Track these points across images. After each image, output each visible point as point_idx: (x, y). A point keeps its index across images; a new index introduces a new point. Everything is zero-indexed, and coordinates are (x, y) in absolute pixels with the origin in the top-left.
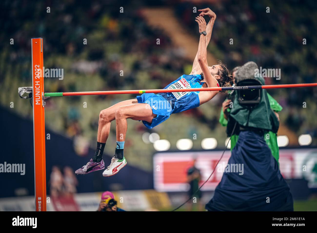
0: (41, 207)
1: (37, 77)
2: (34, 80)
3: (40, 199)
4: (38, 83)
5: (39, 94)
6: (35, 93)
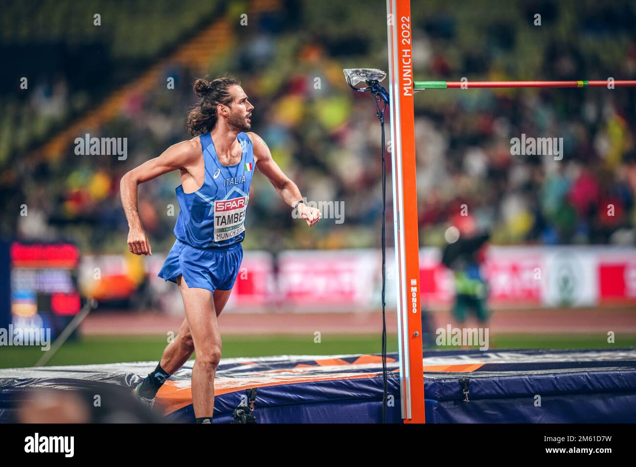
0: (416, 298)
1: (405, 42)
2: (401, 47)
3: (414, 282)
4: (407, 52)
5: (410, 76)
6: (401, 73)
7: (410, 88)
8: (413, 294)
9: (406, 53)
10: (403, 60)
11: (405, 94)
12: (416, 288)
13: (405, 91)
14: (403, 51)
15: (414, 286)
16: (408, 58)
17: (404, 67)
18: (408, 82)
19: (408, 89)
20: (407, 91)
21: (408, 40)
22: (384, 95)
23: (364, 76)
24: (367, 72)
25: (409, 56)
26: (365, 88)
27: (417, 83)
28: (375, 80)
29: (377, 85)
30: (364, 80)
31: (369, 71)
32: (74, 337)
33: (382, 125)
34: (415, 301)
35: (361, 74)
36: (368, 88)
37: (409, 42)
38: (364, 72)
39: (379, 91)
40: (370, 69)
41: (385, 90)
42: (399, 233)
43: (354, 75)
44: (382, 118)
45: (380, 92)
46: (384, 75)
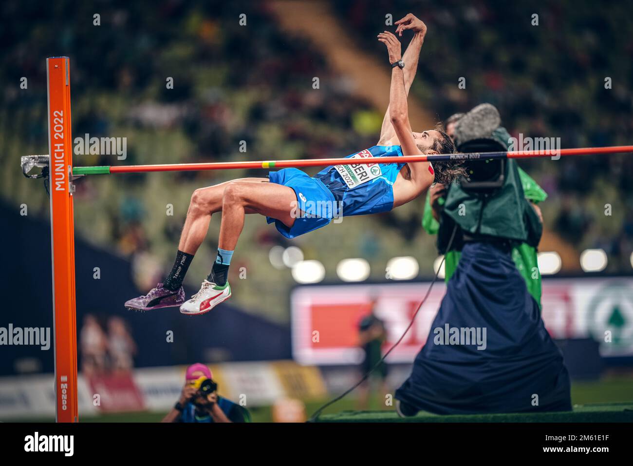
0: (66, 395)
1: (57, 136)
2: (53, 141)
3: (64, 378)
4: (61, 147)
5: (63, 170)
6: (54, 167)
7: (63, 182)
8: (63, 391)
9: (59, 148)
10: (56, 154)
11: (57, 189)
12: (66, 385)
13: (57, 186)
14: (56, 145)
15: (64, 383)
16: (61, 152)
17: (56, 161)
18: (61, 176)
19: (60, 184)
20: (60, 186)
21: (61, 135)
34: (66, 398)
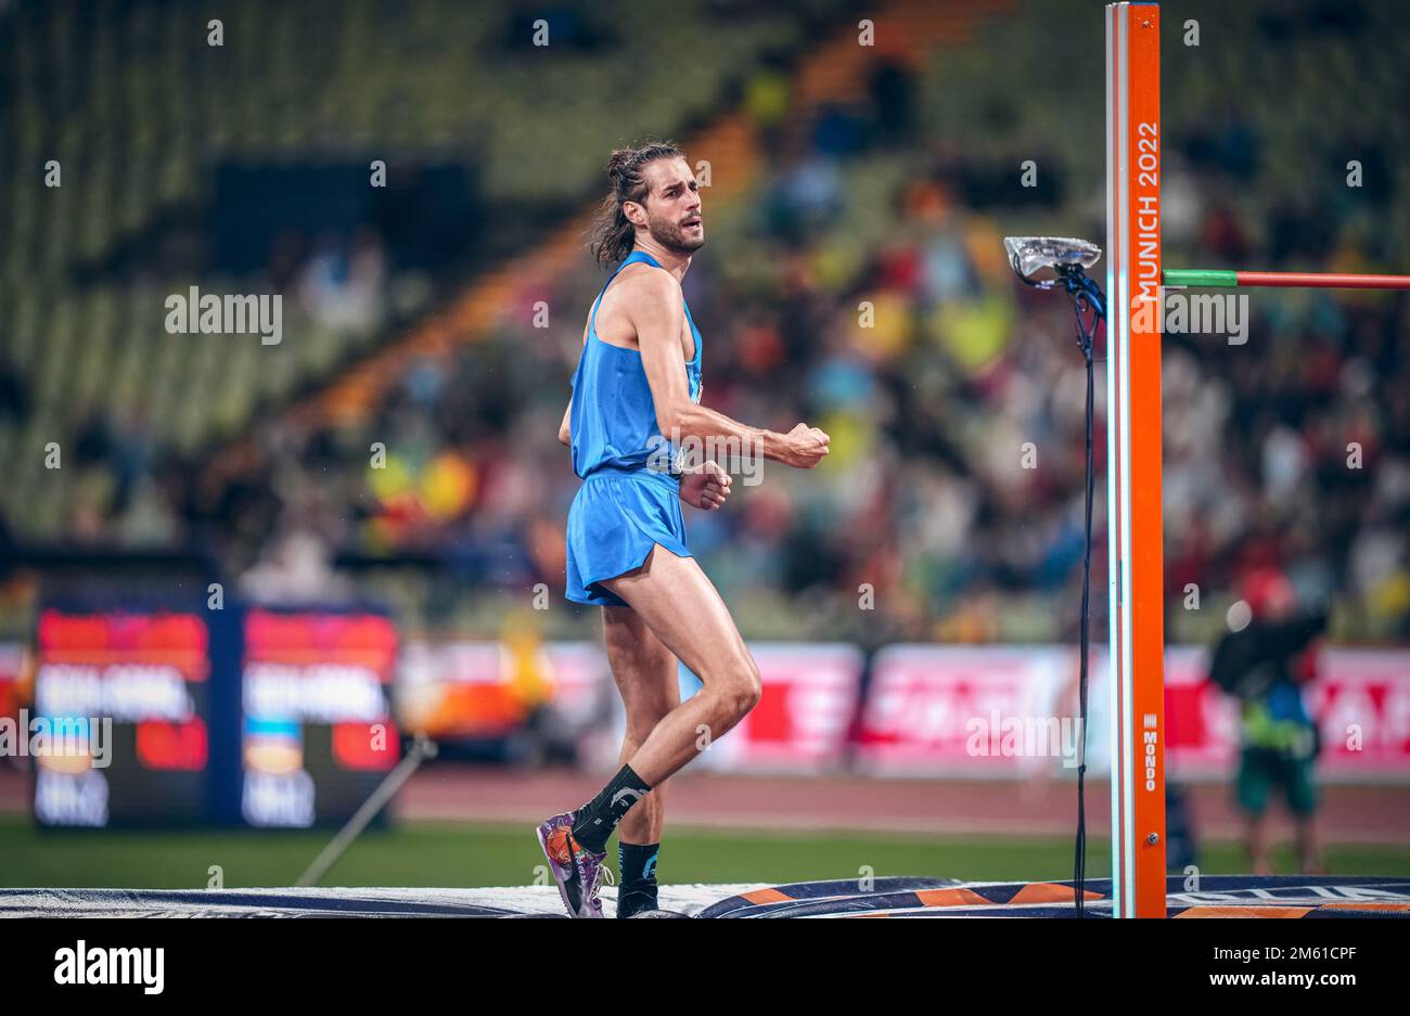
0: (1154, 758)
1: (1145, 179)
2: (1135, 190)
3: (1151, 721)
4: (1150, 203)
5: (1155, 256)
6: (1135, 249)
8: (1148, 747)
9: (1147, 206)
10: (1140, 219)
12: (1154, 734)
13: (1142, 291)
14: (1141, 199)
15: (1150, 730)
16: (1152, 216)
17: (1142, 235)
18: (1150, 270)
19: (1150, 287)
20: (1148, 291)
21: (1152, 177)
22: (1094, 299)
23: (1051, 255)
24: (1058, 247)
25: (1154, 212)
26: (1052, 282)
27: (1170, 273)
28: (1075, 265)
29: (1081, 277)
30: (1050, 264)
31: (1062, 244)
32: (381, 823)
33: (1089, 365)
34: (1153, 764)
35: (1045, 251)
36: (1060, 280)
37: (1154, 182)
38: (1051, 245)
39: (1085, 287)
40: (1066, 240)
41: (1098, 287)
42: (1119, 608)
43: (1027, 251)
44: (1088, 351)
45: (1087, 292)
46: (1095, 254)
